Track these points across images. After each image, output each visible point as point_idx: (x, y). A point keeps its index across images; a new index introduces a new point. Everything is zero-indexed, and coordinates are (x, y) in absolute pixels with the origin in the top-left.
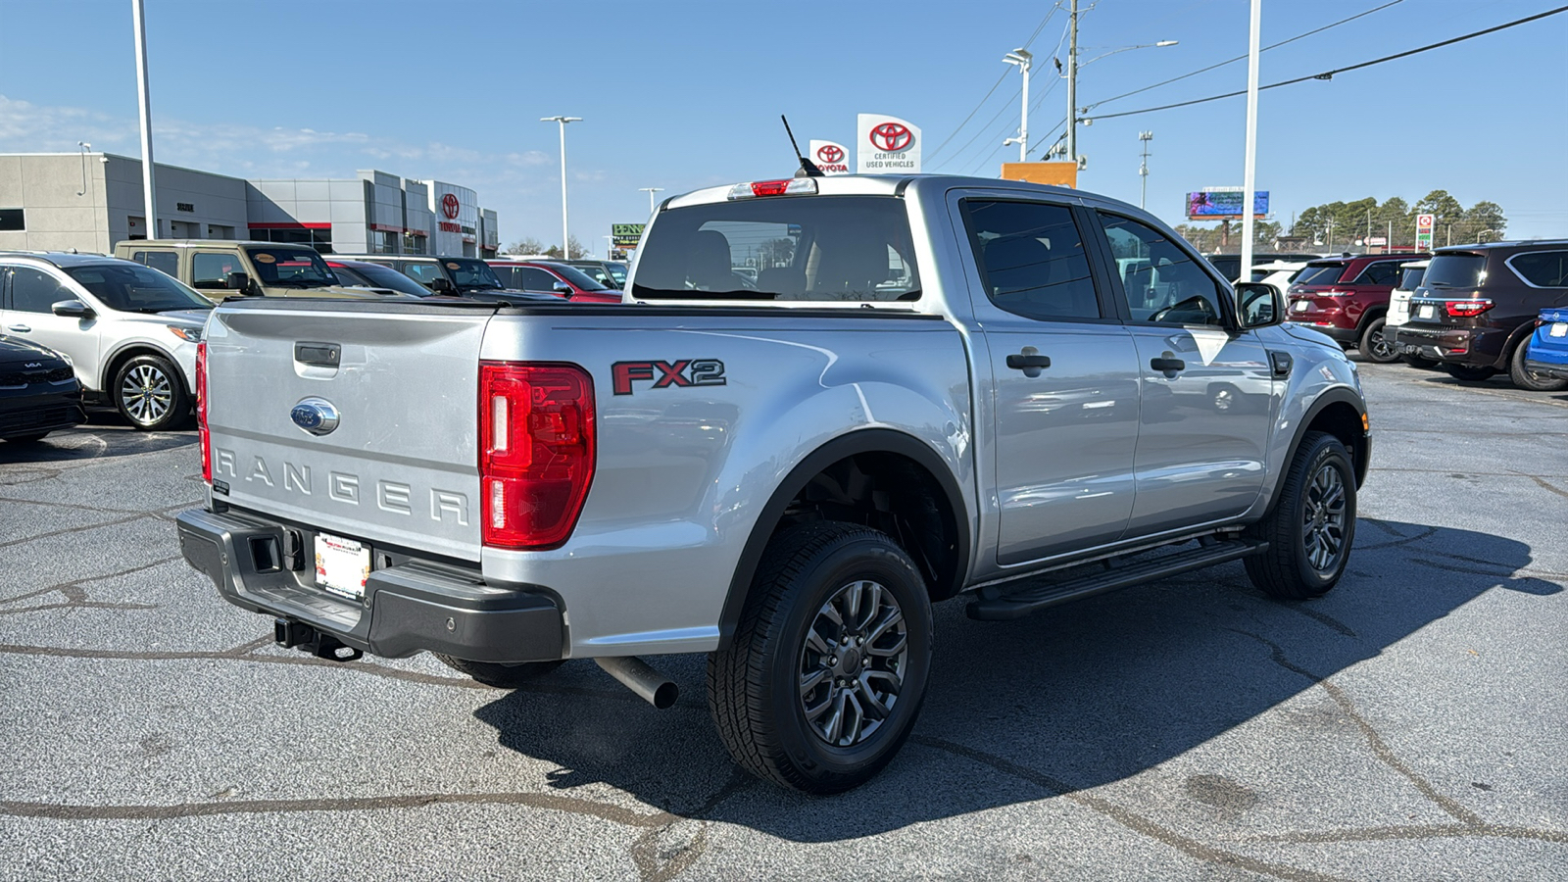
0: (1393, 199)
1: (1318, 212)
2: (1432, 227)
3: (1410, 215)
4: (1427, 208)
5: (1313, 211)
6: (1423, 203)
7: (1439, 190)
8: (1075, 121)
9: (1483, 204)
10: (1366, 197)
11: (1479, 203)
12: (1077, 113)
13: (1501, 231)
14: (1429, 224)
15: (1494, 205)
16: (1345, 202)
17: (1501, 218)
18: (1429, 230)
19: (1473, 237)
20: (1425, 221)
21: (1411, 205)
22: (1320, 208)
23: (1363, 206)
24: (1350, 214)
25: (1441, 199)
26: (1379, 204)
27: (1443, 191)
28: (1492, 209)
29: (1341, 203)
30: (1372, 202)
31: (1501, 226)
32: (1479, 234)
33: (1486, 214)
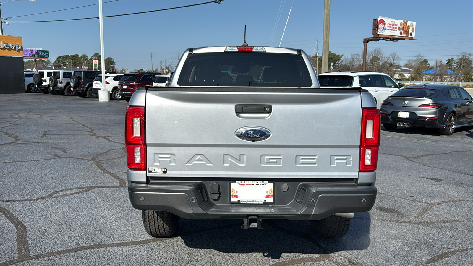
0: (83, 55)
1: (61, 58)
2: (97, 64)
3: (89, 60)
4: (94, 58)
5: (60, 57)
6: (93, 57)
7: (97, 53)
8: (2, 22)
9: (109, 58)
10: (76, 54)
11: (107, 57)
12: (2, 19)
13: (114, 66)
14: (97, 63)
15: (111, 58)
16: (70, 55)
17: (114, 62)
18: (97, 65)
19: (107, 67)
20: (95, 62)
21: (89, 57)
22: (62, 56)
23: (76, 57)
24: (72, 59)
25: (98, 56)
26: (80, 56)
27: (98, 54)
28: (111, 59)
29: (68, 55)
30: (77, 55)
31: (114, 64)
32: (109, 66)
33: (110, 61)
